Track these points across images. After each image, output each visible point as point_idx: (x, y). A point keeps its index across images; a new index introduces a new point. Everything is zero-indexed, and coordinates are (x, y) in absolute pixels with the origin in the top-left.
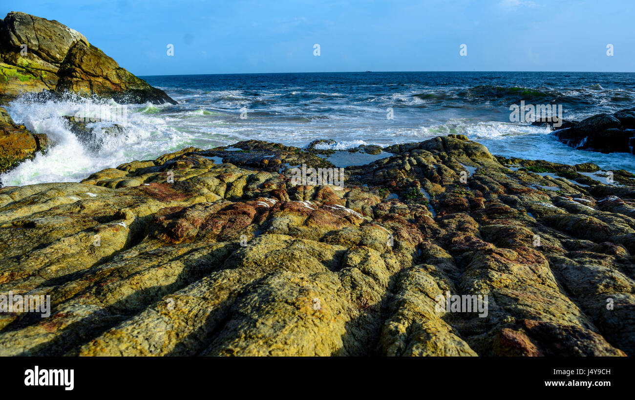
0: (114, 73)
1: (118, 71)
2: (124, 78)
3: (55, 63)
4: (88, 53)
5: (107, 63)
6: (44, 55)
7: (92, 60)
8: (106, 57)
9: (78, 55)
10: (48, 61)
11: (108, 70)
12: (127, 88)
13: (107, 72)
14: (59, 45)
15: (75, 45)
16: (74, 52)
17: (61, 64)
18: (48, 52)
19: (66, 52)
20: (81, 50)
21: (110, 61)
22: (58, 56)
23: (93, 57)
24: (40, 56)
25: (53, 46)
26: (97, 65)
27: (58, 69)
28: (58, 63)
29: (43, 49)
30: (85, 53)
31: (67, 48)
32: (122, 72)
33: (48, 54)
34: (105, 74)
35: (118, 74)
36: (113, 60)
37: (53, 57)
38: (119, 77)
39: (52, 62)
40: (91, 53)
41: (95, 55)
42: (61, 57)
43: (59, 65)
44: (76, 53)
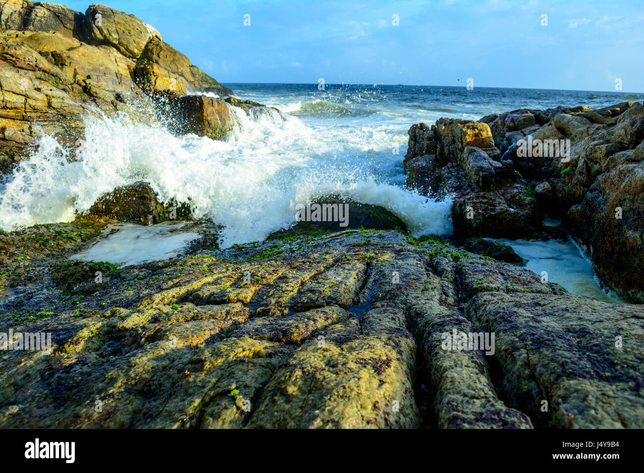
0: (188, 70)
1: (192, 68)
2: (197, 76)
3: (132, 58)
4: (165, 49)
5: (181, 60)
6: (122, 49)
7: (168, 56)
8: (180, 54)
9: (155, 50)
10: (125, 55)
11: (183, 67)
12: (201, 86)
13: (182, 69)
14: (137, 40)
15: (150, 41)
16: (150, 47)
17: (137, 59)
18: (127, 46)
19: (143, 47)
20: (157, 45)
21: (184, 58)
22: (136, 51)
23: (169, 53)
24: (118, 50)
25: (131, 40)
26: (173, 61)
27: (135, 64)
28: (135, 58)
29: (122, 43)
30: (161, 49)
31: (145, 43)
32: (195, 70)
33: (127, 49)
34: (180, 71)
35: (192, 72)
36: (187, 58)
37: (131, 52)
38: (193, 75)
39: (129, 57)
40: (167, 49)
41: (171, 52)
42: (139, 52)
43: (135, 60)
44: (153, 48)
